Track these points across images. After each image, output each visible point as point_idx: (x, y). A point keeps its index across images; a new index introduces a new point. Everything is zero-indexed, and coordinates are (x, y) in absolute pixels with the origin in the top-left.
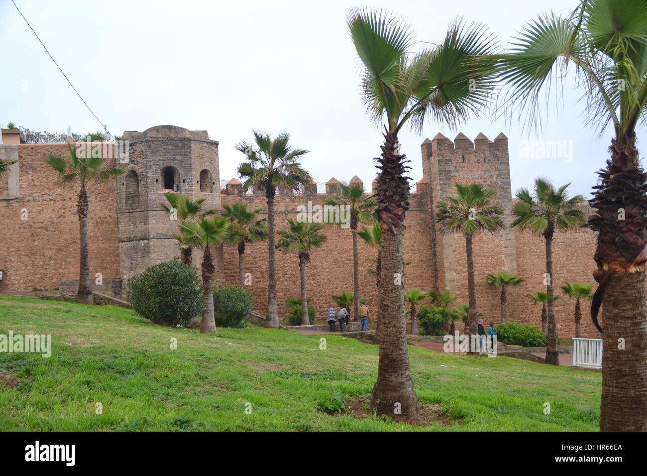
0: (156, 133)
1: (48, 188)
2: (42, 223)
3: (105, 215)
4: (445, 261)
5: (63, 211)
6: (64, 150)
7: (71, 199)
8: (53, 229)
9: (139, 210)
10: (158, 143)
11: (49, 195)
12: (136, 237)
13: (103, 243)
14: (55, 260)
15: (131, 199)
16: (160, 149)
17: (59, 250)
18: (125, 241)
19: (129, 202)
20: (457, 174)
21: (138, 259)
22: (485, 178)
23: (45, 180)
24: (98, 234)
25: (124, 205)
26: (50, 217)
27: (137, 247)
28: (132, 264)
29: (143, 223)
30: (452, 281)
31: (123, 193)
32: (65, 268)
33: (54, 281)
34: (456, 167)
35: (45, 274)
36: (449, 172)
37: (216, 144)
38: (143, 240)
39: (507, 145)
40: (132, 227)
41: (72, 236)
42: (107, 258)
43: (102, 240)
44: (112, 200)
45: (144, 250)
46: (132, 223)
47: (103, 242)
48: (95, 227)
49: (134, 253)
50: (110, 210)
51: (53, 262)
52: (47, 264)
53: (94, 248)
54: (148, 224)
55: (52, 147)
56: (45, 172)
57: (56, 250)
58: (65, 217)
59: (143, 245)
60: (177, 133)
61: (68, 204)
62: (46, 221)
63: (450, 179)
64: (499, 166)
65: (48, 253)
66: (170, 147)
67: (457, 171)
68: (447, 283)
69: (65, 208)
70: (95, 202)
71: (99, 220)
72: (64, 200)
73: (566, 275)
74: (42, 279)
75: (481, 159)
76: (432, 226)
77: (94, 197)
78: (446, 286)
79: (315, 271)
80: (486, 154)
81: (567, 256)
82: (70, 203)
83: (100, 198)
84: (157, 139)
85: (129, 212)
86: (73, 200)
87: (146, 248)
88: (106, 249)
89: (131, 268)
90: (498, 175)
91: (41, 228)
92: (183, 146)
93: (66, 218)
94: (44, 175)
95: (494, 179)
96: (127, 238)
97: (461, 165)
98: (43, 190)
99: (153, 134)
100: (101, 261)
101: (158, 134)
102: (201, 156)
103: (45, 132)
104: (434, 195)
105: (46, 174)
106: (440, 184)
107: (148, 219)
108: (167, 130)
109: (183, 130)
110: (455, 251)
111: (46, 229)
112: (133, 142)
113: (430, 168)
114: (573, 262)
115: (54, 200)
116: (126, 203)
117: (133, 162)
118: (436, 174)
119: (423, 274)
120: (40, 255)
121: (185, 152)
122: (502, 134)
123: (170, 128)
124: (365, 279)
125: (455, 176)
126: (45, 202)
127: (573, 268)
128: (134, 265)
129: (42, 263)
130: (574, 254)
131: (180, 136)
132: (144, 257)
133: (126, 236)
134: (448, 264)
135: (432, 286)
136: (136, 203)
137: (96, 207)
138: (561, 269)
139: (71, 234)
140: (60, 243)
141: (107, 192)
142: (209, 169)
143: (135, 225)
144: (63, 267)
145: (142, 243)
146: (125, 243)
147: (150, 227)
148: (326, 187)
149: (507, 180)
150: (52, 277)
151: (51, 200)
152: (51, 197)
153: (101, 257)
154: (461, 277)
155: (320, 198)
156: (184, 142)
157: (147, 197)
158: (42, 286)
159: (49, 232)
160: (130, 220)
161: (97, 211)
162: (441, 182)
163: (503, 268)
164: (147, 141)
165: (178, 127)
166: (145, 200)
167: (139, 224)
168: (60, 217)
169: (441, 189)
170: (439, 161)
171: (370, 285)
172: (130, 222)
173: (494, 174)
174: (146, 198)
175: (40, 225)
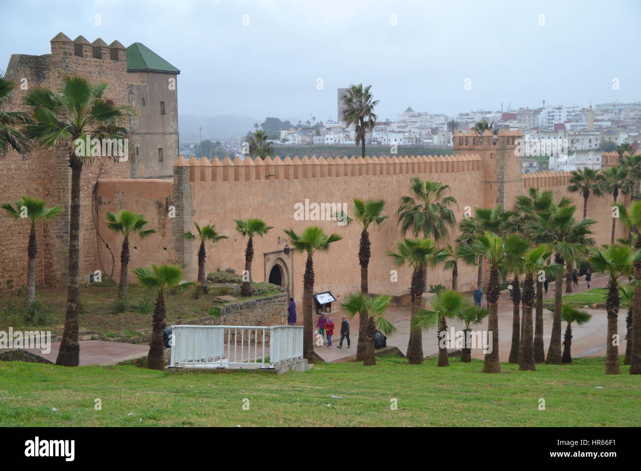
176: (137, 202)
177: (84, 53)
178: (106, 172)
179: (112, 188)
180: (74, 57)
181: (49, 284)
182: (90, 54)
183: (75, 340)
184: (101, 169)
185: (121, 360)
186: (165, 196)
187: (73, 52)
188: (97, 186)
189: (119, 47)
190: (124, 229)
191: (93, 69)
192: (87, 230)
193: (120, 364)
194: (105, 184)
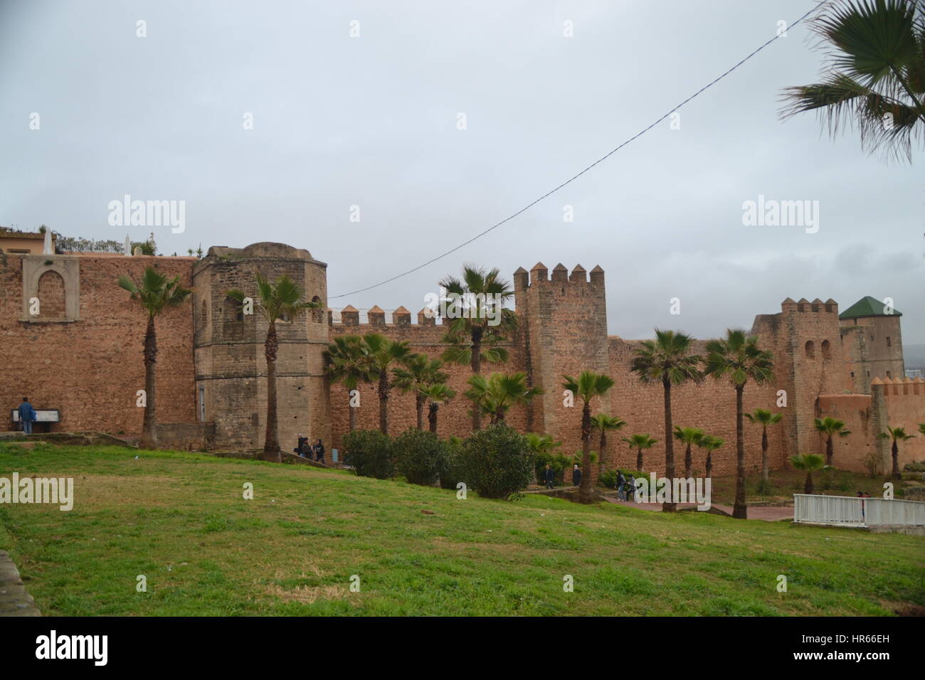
0: (264, 252)
1: (112, 310)
2: (104, 352)
3: (179, 344)
4: (545, 402)
5: (129, 338)
6: (133, 264)
7: (139, 323)
8: (117, 360)
9: (243, 342)
10: (268, 264)
11: (113, 318)
12: (238, 373)
13: (175, 378)
14: (120, 397)
15: (231, 329)
16: (270, 271)
17: (124, 385)
18: (222, 378)
19: (230, 332)
20: (557, 308)
21: (240, 400)
22: (584, 313)
23: (110, 300)
24: (170, 367)
25: (221, 335)
26: (114, 346)
27: (238, 386)
28: (231, 405)
29: (248, 358)
30: (552, 424)
31: (220, 321)
32: (131, 408)
33: (117, 423)
34: (556, 300)
35: (107, 415)
36: (550, 305)
37: (324, 266)
38: (247, 377)
39: (603, 279)
40: (232, 361)
41: (140, 369)
42: (181, 396)
43: (174, 374)
44: (187, 326)
45: (249, 389)
46: (233, 357)
47: (175, 376)
48: (166, 358)
49: (233, 393)
50: (184, 338)
51: (116, 400)
52: (110, 403)
53: (165, 383)
54: (255, 359)
55: (119, 261)
56: (110, 290)
57: (121, 385)
58: (131, 345)
59: (247, 383)
60: (287, 252)
61: (136, 329)
62: (110, 349)
63: (550, 314)
64: (596, 301)
65: (111, 389)
66: (281, 269)
67: (557, 305)
68: (546, 425)
69: (131, 335)
70: (167, 328)
71: (171, 350)
72: (131, 325)
73: (649, 417)
74: (103, 420)
75: (579, 292)
76: (527, 364)
77: (166, 322)
78: (545, 429)
79: (408, 413)
80: (584, 288)
81: (651, 396)
82: (138, 329)
83: (174, 324)
84: (268, 260)
85: (229, 344)
86: (141, 325)
87: (251, 387)
88: (179, 385)
89: (229, 411)
90: (595, 311)
91: (104, 358)
92: (296, 269)
93: (133, 347)
94: (108, 295)
95: (591, 314)
96: (224, 374)
97: (561, 298)
98: (106, 312)
99: (260, 253)
100: (173, 399)
101: (266, 253)
102: (313, 281)
103: (80, 238)
104: (531, 329)
105: (110, 293)
106: (541, 318)
107: (255, 353)
108: (276, 249)
109: (294, 249)
110: (554, 391)
111: (109, 360)
112: (237, 261)
113: (527, 300)
114: (656, 402)
115: (120, 324)
116: (224, 332)
117: (235, 285)
118: (535, 307)
119: (515, 416)
120: (101, 392)
121: (298, 276)
122: (598, 266)
123: (280, 246)
124: (459, 421)
125: (555, 310)
126: (109, 327)
127: (656, 409)
128: (234, 407)
129: (103, 401)
130: (657, 395)
131: (290, 256)
132: (248, 398)
133: (222, 372)
134: (547, 406)
135: (524, 429)
136: (238, 333)
137: (167, 335)
138: (646, 410)
139: (138, 366)
140: (125, 377)
141: (181, 316)
142: (319, 296)
143: (236, 359)
144: (128, 406)
145: (246, 381)
146: (221, 380)
147: (258, 362)
148: (419, 317)
149: (602, 316)
150: (115, 418)
151: (116, 324)
152: (116, 321)
153: (173, 394)
154: (560, 420)
155: (415, 330)
156: (297, 263)
157: (255, 326)
158: (103, 428)
159: (113, 364)
160: (229, 353)
161: (169, 339)
162: (542, 316)
163: (598, 410)
164: (256, 261)
165: (289, 246)
166: (252, 331)
167: (242, 359)
168: (126, 346)
169: (542, 324)
170: (540, 293)
171: (464, 428)
172: (230, 356)
173: (592, 308)
174: (253, 328)
175: (102, 354)
176: (846, 411)
177: (805, 310)
178: (825, 390)
179: (829, 402)
180: (798, 313)
181: (787, 469)
182: (810, 310)
183: (743, 502)
184: (821, 388)
185: (784, 518)
186: (866, 407)
187: (796, 310)
188: (818, 400)
189: (832, 303)
190: (827, 430)
191: (812, 320)
192: (812, 431)
193: (783, 521)
194: (823, 398)
